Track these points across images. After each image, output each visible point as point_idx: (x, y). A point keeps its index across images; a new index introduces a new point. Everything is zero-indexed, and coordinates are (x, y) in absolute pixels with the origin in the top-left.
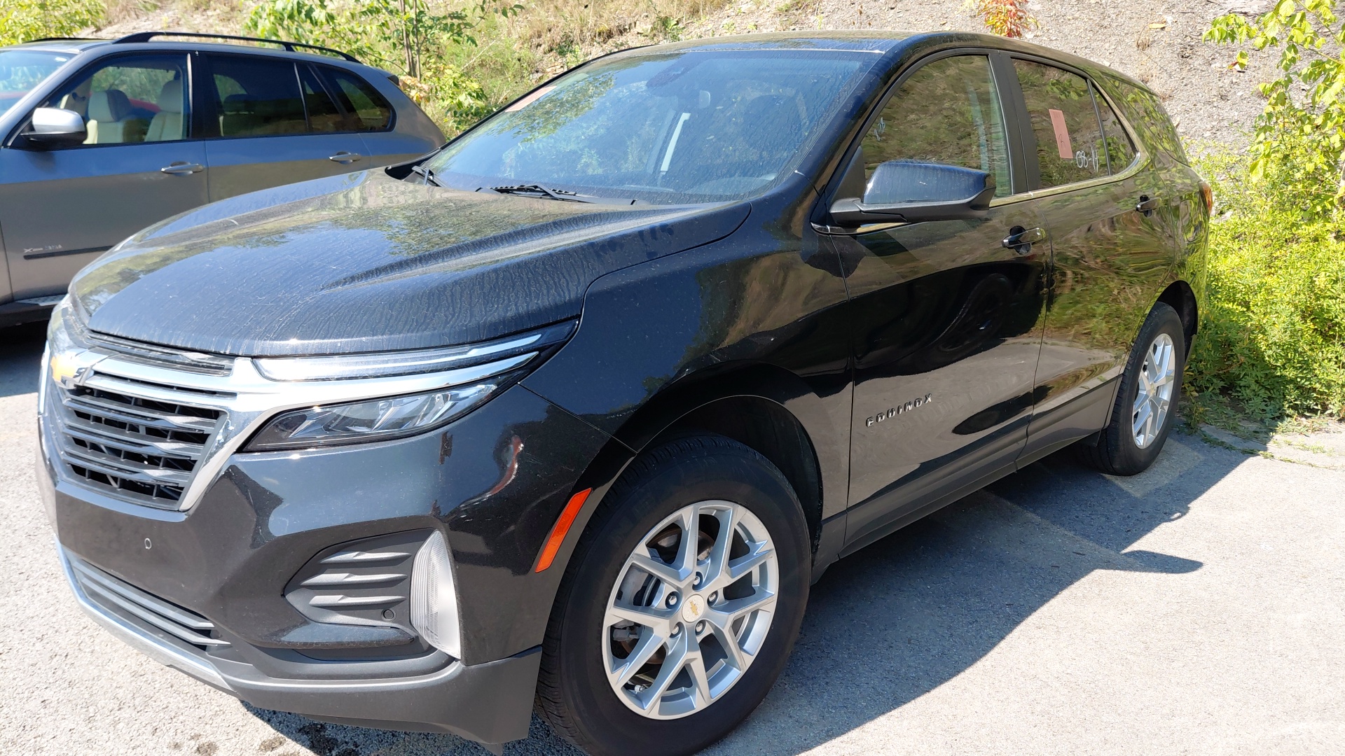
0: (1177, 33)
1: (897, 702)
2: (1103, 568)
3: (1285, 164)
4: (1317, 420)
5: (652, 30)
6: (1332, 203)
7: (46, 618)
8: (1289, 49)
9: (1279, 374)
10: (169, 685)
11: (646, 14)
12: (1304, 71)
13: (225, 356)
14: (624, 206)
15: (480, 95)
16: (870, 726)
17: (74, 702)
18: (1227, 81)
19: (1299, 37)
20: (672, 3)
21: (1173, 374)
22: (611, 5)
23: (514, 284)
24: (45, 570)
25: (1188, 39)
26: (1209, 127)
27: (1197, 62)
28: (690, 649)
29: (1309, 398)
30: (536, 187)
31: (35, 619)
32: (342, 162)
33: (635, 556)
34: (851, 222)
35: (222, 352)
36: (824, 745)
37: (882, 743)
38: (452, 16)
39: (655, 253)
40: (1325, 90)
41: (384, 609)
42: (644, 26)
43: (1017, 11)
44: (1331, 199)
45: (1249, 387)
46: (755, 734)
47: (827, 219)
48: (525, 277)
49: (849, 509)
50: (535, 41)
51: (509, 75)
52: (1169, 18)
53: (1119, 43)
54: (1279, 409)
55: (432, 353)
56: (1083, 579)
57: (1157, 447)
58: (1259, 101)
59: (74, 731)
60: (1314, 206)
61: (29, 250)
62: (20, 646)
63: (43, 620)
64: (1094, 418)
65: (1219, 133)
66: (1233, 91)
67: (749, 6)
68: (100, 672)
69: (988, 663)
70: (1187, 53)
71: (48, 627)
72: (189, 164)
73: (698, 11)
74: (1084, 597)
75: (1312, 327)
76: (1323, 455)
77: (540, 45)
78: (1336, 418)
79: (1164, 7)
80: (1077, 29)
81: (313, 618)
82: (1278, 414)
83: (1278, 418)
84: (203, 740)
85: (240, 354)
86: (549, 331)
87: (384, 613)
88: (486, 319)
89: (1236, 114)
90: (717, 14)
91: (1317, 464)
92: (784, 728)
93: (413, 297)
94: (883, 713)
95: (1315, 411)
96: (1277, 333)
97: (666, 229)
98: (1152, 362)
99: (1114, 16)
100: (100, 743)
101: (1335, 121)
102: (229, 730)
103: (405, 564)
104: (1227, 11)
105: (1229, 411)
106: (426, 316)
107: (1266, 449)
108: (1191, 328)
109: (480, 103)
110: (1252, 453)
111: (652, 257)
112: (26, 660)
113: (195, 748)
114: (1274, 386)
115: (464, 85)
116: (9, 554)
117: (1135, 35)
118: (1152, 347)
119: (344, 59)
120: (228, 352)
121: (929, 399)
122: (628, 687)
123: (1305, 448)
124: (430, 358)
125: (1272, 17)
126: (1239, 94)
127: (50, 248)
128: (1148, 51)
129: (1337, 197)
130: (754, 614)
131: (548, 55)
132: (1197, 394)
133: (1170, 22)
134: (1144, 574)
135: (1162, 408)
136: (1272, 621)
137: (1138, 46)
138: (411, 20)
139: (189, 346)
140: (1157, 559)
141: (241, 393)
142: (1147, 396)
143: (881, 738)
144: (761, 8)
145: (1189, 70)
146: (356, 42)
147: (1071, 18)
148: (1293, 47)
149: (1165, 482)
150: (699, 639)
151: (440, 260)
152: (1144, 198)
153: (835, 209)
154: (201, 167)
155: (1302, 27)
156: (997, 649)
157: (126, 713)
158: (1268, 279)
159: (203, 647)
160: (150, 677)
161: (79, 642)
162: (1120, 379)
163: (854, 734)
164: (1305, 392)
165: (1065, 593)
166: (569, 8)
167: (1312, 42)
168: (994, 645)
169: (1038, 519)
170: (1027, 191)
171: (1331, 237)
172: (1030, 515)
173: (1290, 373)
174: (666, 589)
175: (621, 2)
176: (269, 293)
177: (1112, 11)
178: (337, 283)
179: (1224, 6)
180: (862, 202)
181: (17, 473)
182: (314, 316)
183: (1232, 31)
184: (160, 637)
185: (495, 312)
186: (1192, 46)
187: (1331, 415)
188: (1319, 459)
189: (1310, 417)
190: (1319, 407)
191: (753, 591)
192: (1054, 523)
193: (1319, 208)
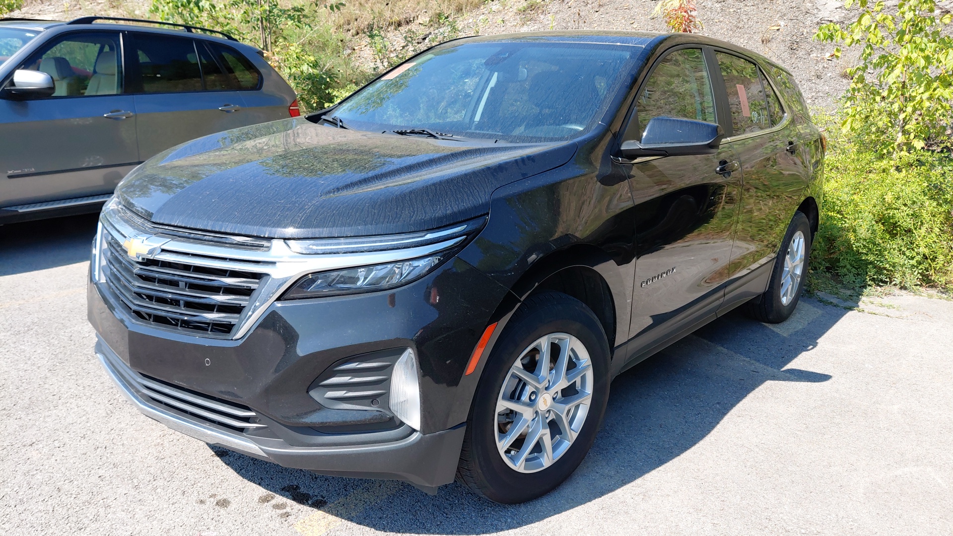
0: (787, 33)
1: (661, 462)
2: (771, 380)
3: (867, 122)
4: (887, 288)
5: (430, 22)
6: (893, 148)
7: (82, 424)
8: (867, 47)
9: (864, 258)
10: (184, 465)
11: (425, 10)
12: (874, 61)
13: (264, 238)
14: (490, 144)
15: (315, 65)
16: (648, 476)
17: (121, 477)
18: (821, 66)
19: (873, 40)
20: (443, 3)
21: (803, 258)
22: (400, 3)
23: (447, 193)
24: (70, 393)
25: (795, 37)
26: (810, 96)
27: (801, 53)
28: (544, 428)
29: (883, 274)
30: (424, 131)
31: (75, 424)
32: (228, 112)
33: (515, 368)
34: (632, 155)
35: (262, 236)
36: (622, 488)
37: (658, 486)
38: (295, 9)
39: (526, 174)
40: (889, 74)
41: (373, 399)
42: (424, 19)
43: (689, 16)
44: (892, 145)
45: (845, 267)
46: (578, 483)
47: (620, 153)
48: (452, 188)
49: (629, 341)
50: (346, 27)
51: (329, 51)
52: (782, 23)
53: (749, 39)
54: (864, 281)
55: (403, 236)
56: (760, 387)
57: (793, 304)
58: (841, 80)
59: (128, 495)
60: (882, 150)
61: (11, 172)
62: (71, 442)
63: (80, 426)
64: (759, 286)
65: (816, 101)
66: (825, 73)
67: (498, 7)
68: (133, 457)
69: (712, 438)
70: (795, 46)
71: (85, 430)
72: (123, 111)
73: (462, 10)
74: (764, 398)
75: (882, 228)
76: (894, 310)
77: (350, 30)
78: (898, 286)
79: (778, 15)
80: (722, 29)
81: (326, 406)
82: (863, 285)
83: (863, 287)
84: (218, 498)
85: (276, 237)
86: (471, 222)
87: (372, 402)
88: (435, 215)
89: (827, 88)
90: (475, 12)
91: (891, 315)
92: (594, 480)
93: (386, 201)
94: (654, 469)
95: (886, 282)
96: (863, 232)
97: (530, 159)
98: (792, 250)
99: (746, 20)
100: (149, 502)
101: (895, 94)
102: (235, 490)
103: (387, 370)
104: (819, 19)
105: (832, 282)
106: (397, 213)
107: (858, 306)
108: (814, 227)
109: (316, 71)
110: (851, 309)
111: (525, 176)
112: (78, 451)
113: (215, 503)
114: (860, 266)
115: (304, 58)
116: (41, 383)
117: (761, 33)
118: (793, 240)
119: (226, 38)
120: (266, 236)
121: (675, 270)
122: (508, 452)
123: (882, 306)
124: (403, 239)
125: (857, 26)
126: (829, 75)
127: (26, 170)
128: (769, 45)
129: (896, 143)
130: (577, 407)
131: (355, 37)
132: (813, 272)
133: (782, 26)
134: (797, 383)
135: (797, 280)
136: (879, 410)
137: (763, 42)
138: (265, 11)
139: (236, 232)
140: (804, 374)
141: (279, 262)
142: (789, 271)
143: (656, 483)
144: (506, 8)
145: (796, 58)
146: (227, 25)
147: (717, 21)
148: (869, 46)
149: (800, 327)
150: (548, 421)
151: (389, 178)
152: (791, 143)
153: (624, 147)
154: (131, 114)
155: (876, 33)
156: (715, 430)
157: (160, 483)
158: (855, 197)
159: (241, 430)
160: (169, 460)
161: (112, 438)
162: (775, 260)
163: (639, 481)
164: (880, 270)
165: (751, 396)
166: (370, 4)
167: (881, 43)
168: (713, 427)
169: (725, 350)
170: (726, 138)
171: (892, 170)
172: (720, 348)
173: (871, 258)
174: (529, 389)
175: (407, 1)
176: (285, 198)
177: (744, 17)
178: (329, 192)
179: (817, 16)
180: (640, 143)
181: (26, 329)
182: (323, 213)
183: (832, 34)
184: (207, 424)
185: (439, 211)
186: (797, 42)
187: (895, 285)
188: (891, 312)
189: (882, 286)
190: (888, 280)
191: (577, 392)
192: (736, 353)
193: (885, 151)
